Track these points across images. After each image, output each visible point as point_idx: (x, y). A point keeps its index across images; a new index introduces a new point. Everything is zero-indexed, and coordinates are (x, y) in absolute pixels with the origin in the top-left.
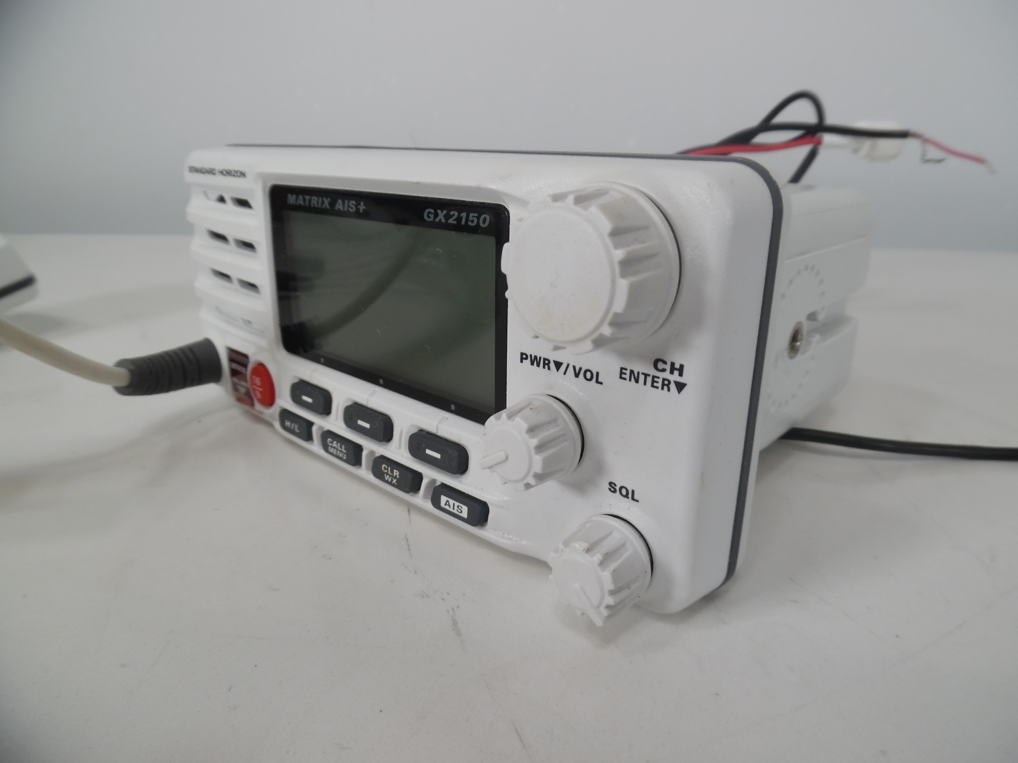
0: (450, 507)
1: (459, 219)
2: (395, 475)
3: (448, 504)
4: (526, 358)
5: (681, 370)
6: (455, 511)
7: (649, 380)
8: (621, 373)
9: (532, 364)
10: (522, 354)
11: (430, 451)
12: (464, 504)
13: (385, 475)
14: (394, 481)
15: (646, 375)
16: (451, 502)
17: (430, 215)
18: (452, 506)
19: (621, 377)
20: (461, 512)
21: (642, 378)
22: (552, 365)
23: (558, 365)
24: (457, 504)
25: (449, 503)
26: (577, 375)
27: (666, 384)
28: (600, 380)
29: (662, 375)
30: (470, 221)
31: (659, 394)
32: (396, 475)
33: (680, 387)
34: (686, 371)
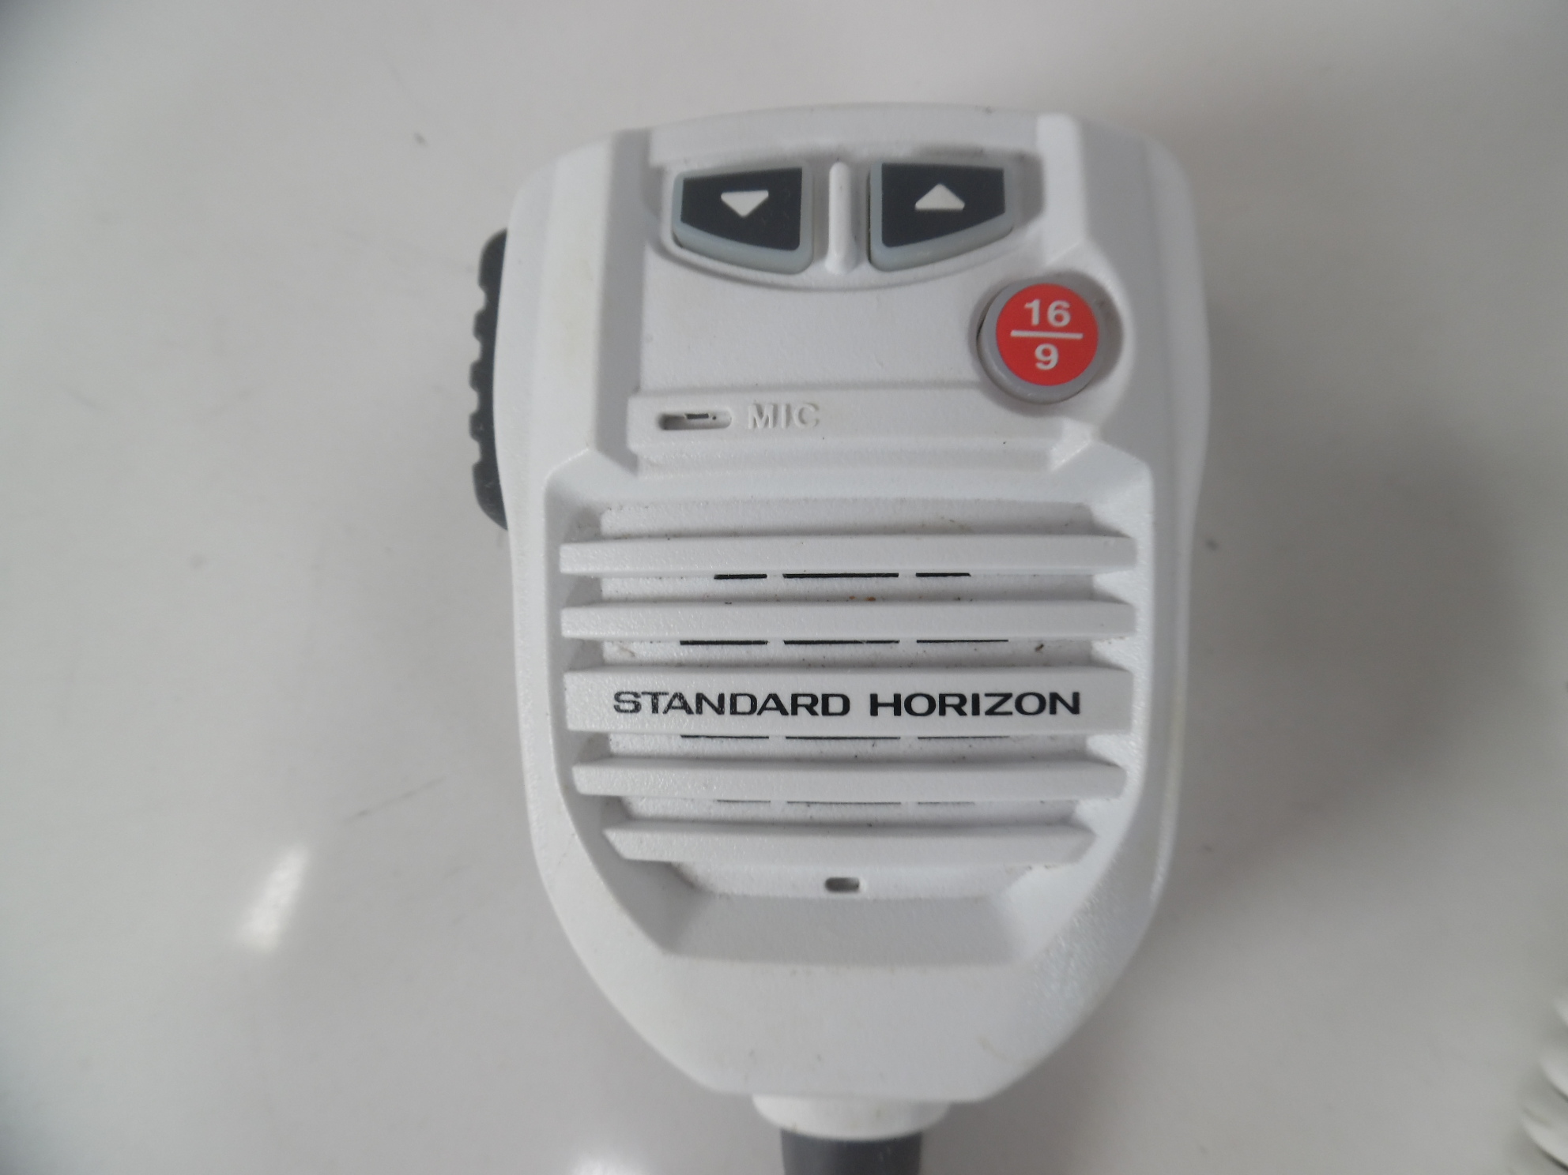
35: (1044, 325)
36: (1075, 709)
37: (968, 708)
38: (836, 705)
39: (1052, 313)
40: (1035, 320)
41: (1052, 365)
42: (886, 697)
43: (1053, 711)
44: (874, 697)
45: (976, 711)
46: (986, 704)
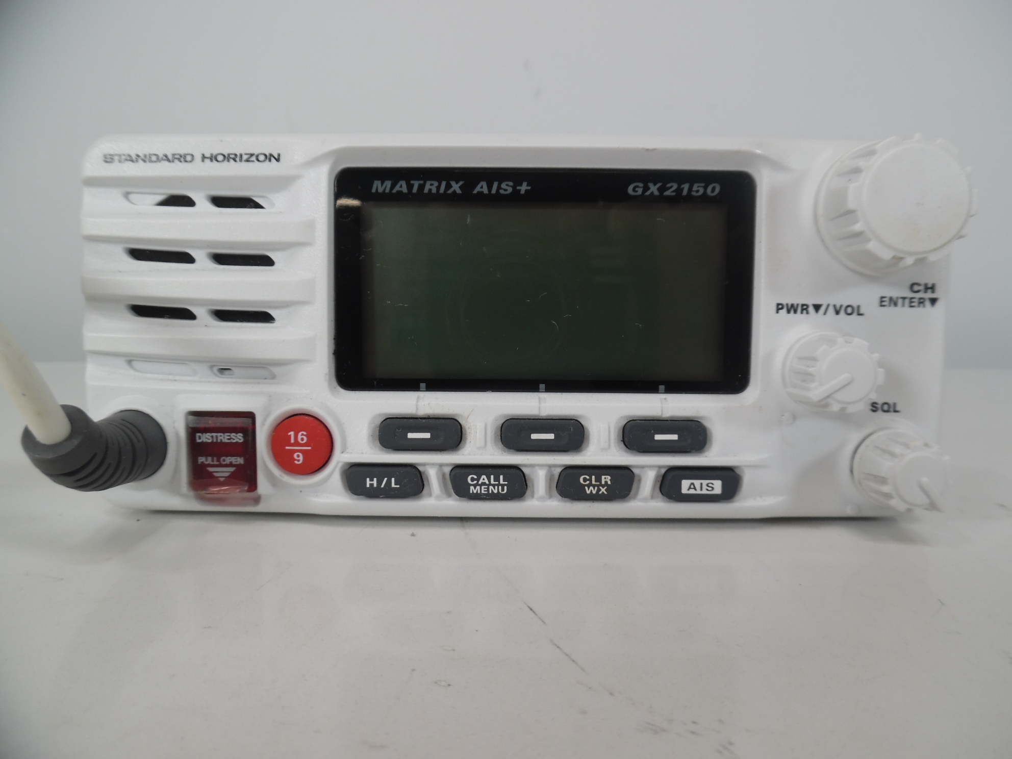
0: (695, 489)
1: (679, 191)
2: (603, 483)
3: (692, 487)
4: (782, 309)
5: (932, 288)
6: (704, 492)
7: (907, 301)
8: (882, 302)
9: (789, 312)
10: (778, 304)
11: (660, 435)
12: (715, 479)
13: (586, 488)
14: (603, 490)
15: (904, 298)
16: (697, 483)
17: (637, 189)
18: (698, 487)
19: (882, 306)
20: (713, 488)
21: (900, 301)
22: (811, 309)
23: (817, 307)
24: (705, 482)
25: (694, 486)
26: (837, 312)
27: (921, 302)
28: (861, 312)
29: (918, 295)
30: (693, 191)
31: (918, 311)
32: (606, 482)
33: (933, 301)
34: (938, 288)
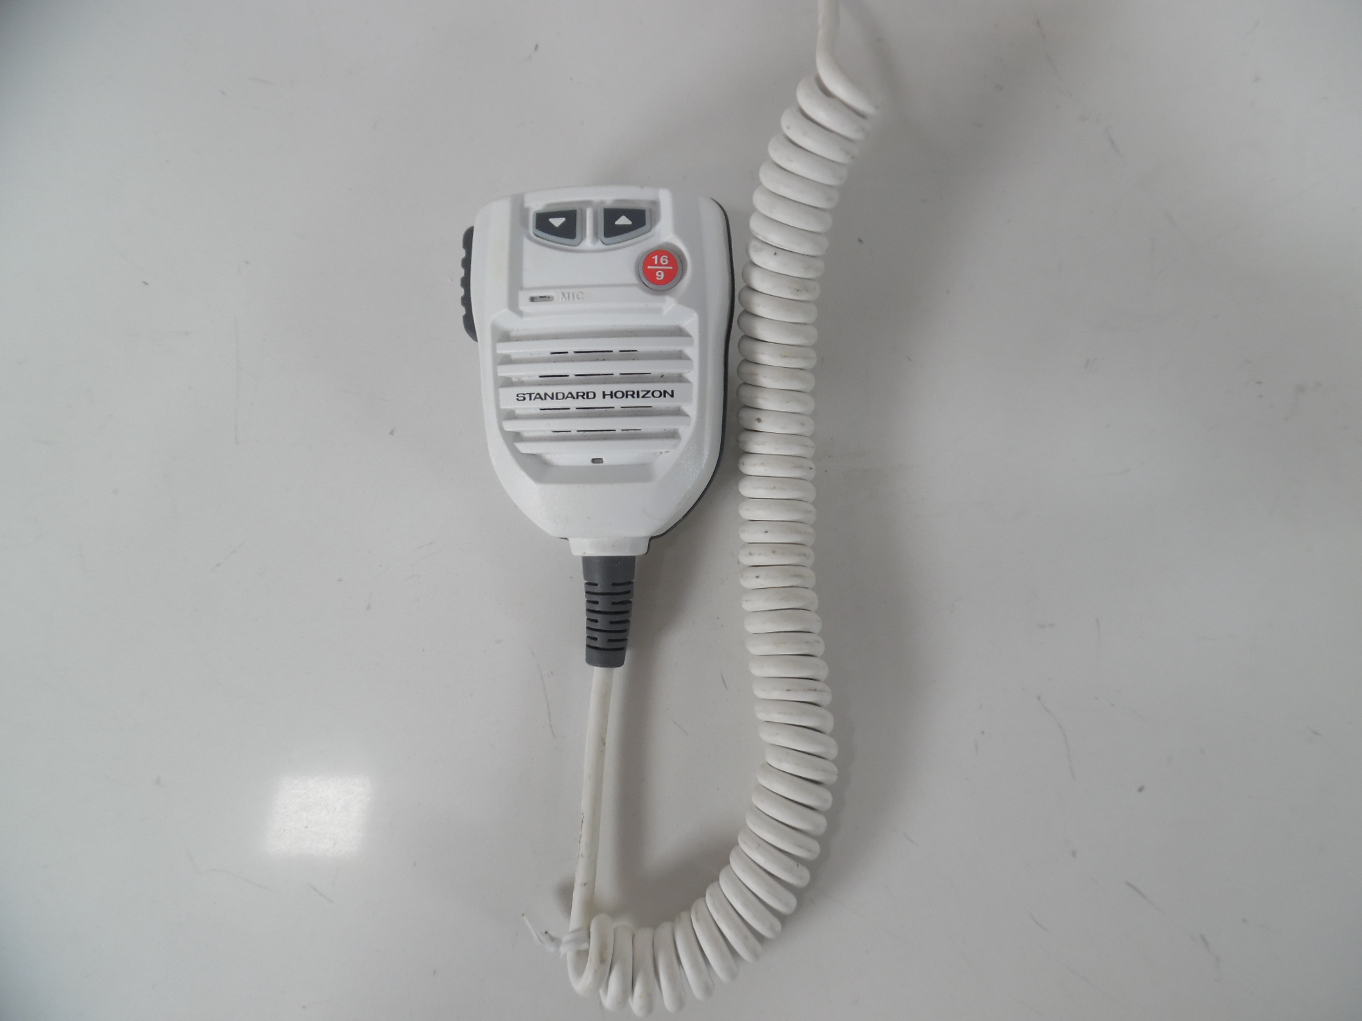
35: (659, 264)
36: (672, 396)
37: (635, 395)
38: (591, 395)
39: (662, 260)
40: (656, 263)
41: (662, 278)
42: (608, 392)
43: (665, 396)
44: (604, 392)
45: (638, 397)
46: (641, 394)
